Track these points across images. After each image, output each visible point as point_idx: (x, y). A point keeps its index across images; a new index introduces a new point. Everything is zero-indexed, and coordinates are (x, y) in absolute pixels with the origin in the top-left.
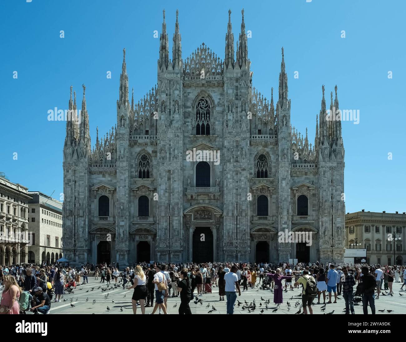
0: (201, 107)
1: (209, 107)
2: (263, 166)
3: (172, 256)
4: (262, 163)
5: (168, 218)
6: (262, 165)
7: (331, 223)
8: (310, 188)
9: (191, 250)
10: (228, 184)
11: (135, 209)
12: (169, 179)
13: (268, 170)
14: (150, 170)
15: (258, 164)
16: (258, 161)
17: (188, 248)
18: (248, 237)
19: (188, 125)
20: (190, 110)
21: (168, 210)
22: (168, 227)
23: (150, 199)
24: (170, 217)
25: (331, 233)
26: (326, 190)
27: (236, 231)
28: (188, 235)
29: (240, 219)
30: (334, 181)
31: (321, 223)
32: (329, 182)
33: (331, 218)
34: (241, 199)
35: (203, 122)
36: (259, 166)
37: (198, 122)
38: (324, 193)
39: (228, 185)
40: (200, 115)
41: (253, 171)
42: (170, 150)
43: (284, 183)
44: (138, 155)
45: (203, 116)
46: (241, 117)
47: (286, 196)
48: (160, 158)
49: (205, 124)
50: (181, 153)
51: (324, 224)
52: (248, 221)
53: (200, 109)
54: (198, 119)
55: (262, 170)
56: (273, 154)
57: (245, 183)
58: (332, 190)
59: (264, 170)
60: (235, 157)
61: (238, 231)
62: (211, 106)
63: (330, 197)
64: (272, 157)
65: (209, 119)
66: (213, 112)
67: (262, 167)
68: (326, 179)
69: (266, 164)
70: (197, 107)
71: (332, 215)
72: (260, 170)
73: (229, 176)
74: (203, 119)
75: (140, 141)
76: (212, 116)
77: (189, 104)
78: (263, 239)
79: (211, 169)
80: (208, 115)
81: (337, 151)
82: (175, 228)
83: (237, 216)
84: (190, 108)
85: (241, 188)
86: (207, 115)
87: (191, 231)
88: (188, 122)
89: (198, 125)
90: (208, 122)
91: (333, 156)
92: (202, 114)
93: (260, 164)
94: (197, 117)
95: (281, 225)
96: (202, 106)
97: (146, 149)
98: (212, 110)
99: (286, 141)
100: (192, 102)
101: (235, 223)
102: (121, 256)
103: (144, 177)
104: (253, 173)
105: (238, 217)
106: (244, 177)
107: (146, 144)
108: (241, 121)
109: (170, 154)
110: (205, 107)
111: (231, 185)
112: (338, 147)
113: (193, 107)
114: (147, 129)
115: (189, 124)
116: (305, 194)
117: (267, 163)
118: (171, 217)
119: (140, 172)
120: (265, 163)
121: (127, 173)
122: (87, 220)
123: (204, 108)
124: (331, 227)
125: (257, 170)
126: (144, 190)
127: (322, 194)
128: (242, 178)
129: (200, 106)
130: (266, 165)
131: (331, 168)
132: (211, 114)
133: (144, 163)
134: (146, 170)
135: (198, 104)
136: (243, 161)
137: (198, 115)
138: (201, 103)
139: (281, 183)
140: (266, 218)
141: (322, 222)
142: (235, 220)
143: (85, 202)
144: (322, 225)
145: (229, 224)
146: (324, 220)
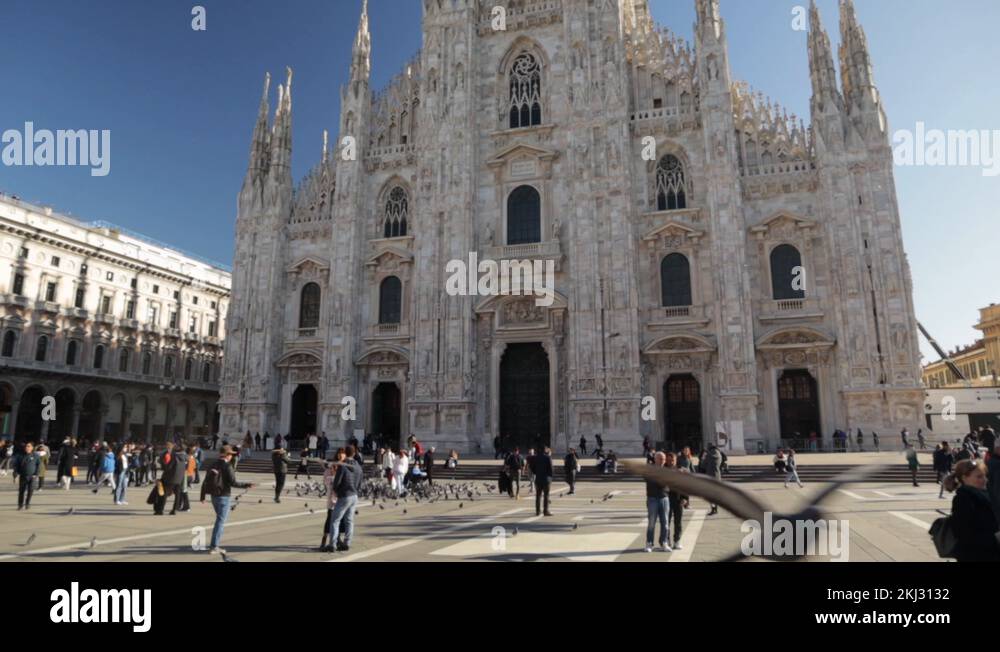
0: (519, 72)
1: (538, 69)
2: (673, 182)
3: (443, 418)
4: (670, 175)
5: (436, 323)
6: (670, 180)
7: (871, 313)
8: (801, 225)
9: (495, 402)
10: (579, 231)
11: (371, 307)
12: (440, 233)
13: (685, 190)
14: (408, 217)
15: (660, 177)
16: (660, 171)
17: (488, 396)
18: (633, 362)
19: (488, 112)
20: (494, 79)
21: (437, 304)
22: (436, 345)
23: (403, 284)
24: (439, 320)
25: (875, 344)
26: (844, 225)
27: (600, 349)
28: (488, 364)
29: (610, 316)
30: (866, 200)
31: (839, 316)
32: (851, 202)
33: (870, 299)
34: (611, 265)
35: (525, 100)
36: (661, 182)
37: (514, 102)
38: (842, 234)
39: (579, 234)
40: (517, 87)
41: (644, 196)
42: (443, 167)
43: (724, 217)
44: (383, 187)
45: (525, 88)
46: (604, 74)
47: (732, 250)
48: (422, 189)
49: (530, 104)
50: (469, 172)
51: (851, 318)
52: (631, 321)
53: (518, 76)
54: (514, 96)
55: (671, 192)
56: (694, 150)
57: (622, 225)
58: (863, 222)
59: (676, 191)
60: (593, 165)
61: (607, 349)
62: (541, 67)
63: (861, 242)
64: (692, 156)
65: (539, 93)
66: (545, 78)
67: (670, 184)
68: (842, 194)
69: (680, 175)
70: (511, 73)
71: (873, 292)
72: (666, 192)
73: (580, 211)
74: (525, 94)
75: (385, 158)
76: (544, 85)
77: (492, 68)
78: (681, 368)
79: (542, 201)
80: (535, 86)
81: (865, 122)
82: (450, 347)
83: (603, 310)
84: (493, 75)
85: (610, 238)
86: (532, 84)
87: (496, 353)
88: (490, 105)
89: (515, 108)
90: (536, 99)
91: (854, 134)
92: (522, 85)
93: (663, 179)
94: (511, 93)
95: (723, 328)
96: (521, 69)
97: (399, 174)
98: (544, 72)
99: (720, 113)
100: (497, 63)
101: (599, 327)
102: (331, 418)
103: (395, 235)
104: (646, 201)
105: (606, 312)
106: (619, 211)
107: (399, 164)
108: (603, 84)
109: (443, 177)
110: (529, 70)
111: (586, 233)
112: (867, 111)
113: (502, 74)
114: (405, 134)
115: (492, 109)
116: (791, 240)
117: (682, 174)
118: (442, 322)
119: (388, 225)
120: (677, 174)
121: (353, 229)
122: (268, 337)
123: (526, 72)
124: (873, 325)
125: (657, 192)
126: (391, 263)
127: (835, 236)
128: (614, 214)
129: (517, 69)
130: (680, 180)
131: (855, 167)
132: (541, 81)
133: (397, 205)
134: (399, 220)
135: (514, 67)
136: (613, 173)
137: (514, 89)
138: (520, 64)
139: (718, 216)
140: (686, 312)
141: (842, 312)
142: (599, 321)
143: (268, 298)
144: (845, 322)
145: (583, 332)
146: (848, 306)
